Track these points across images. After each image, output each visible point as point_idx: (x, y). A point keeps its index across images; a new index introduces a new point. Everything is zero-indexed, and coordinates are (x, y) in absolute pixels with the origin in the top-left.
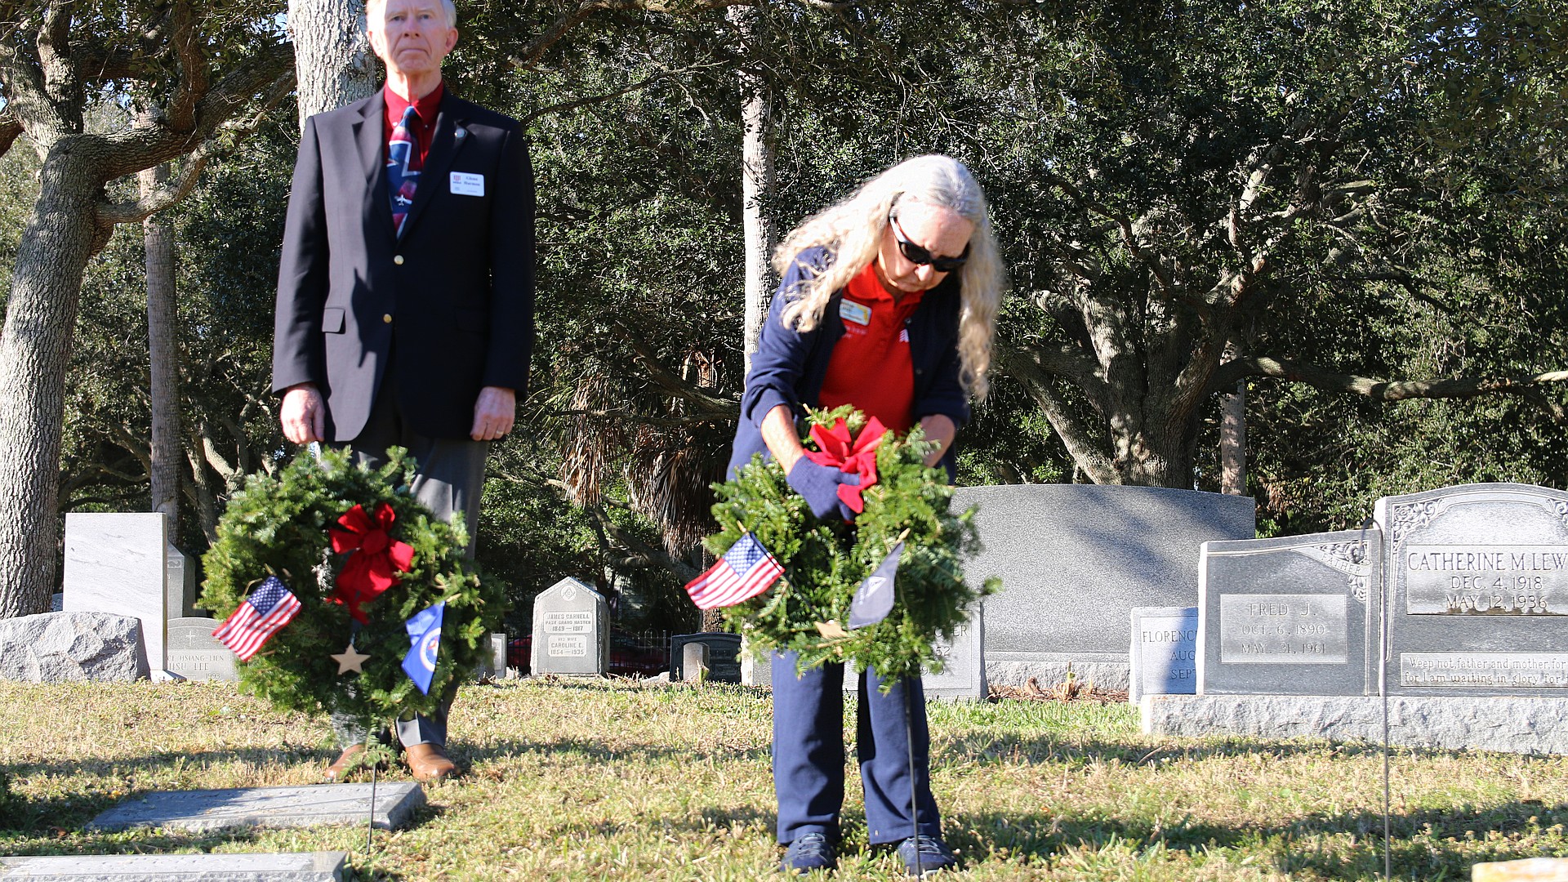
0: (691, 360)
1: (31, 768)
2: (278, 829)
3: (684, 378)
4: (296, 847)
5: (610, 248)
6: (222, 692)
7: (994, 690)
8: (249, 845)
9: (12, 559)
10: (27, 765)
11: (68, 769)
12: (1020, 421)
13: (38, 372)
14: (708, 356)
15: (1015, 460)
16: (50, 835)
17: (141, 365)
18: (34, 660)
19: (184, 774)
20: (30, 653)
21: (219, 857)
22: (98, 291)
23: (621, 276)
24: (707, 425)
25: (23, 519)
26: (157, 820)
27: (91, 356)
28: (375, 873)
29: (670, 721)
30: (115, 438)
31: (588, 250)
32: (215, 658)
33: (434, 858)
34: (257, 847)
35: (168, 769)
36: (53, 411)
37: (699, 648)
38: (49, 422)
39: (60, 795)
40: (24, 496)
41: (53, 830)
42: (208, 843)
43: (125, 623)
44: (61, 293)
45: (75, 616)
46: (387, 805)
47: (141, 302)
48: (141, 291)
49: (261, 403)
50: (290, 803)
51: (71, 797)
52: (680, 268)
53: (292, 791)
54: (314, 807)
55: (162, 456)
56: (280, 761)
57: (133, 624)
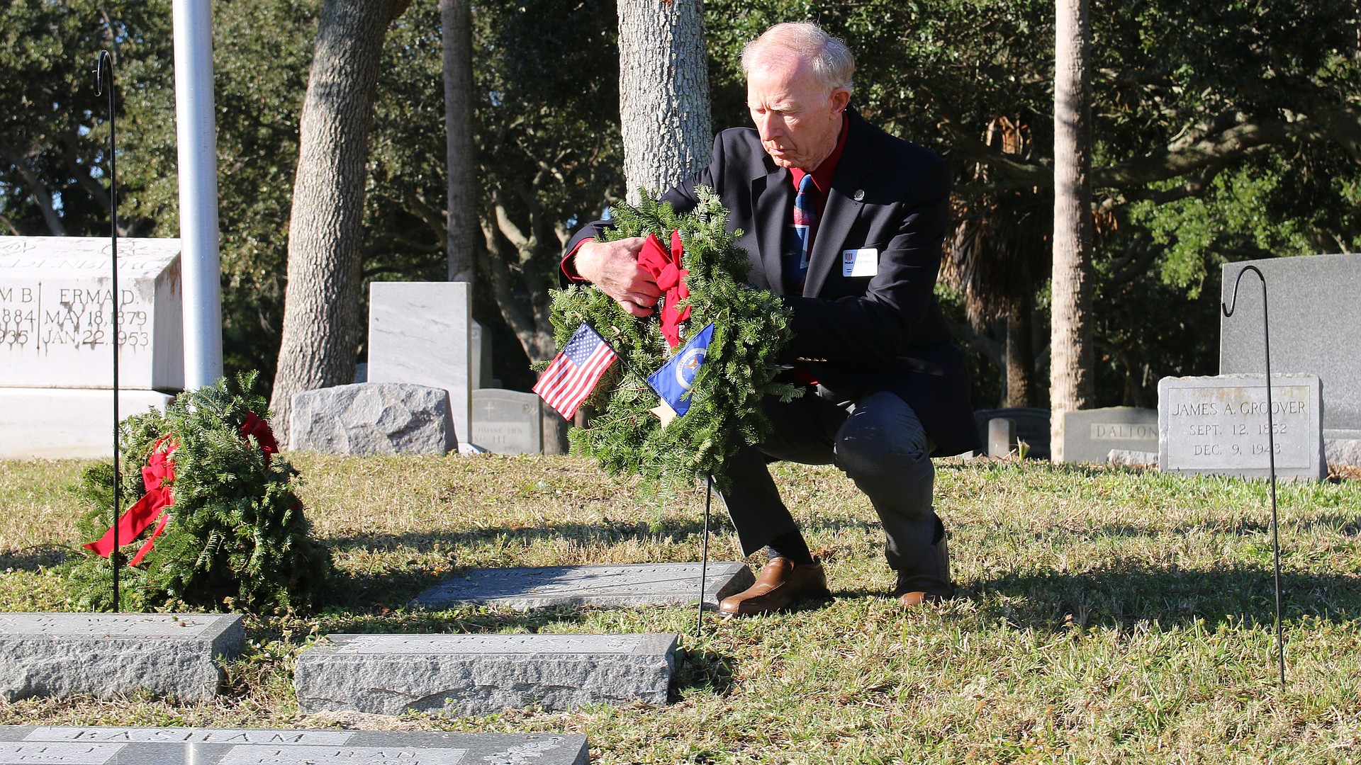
0: (995, 126)
1: (351, 543)
2: (604, 609)
3: (988, 143)
4: (624, 628)
5: (915, 8)
6: (534, 466)
7: (1333, 471)
8: (576, 626)
9: (316, 328)
10: (347, 539)
11: (389, 543)
12: (1342, 187)
13: (341, 138)
14: (1013, 121)
15: (1338, 230)
16: (376, 611)
17: (435, 133)
18: (343, 432)
19: (505, 551)
20: (339, 424)
21: (547, 637)
22: (391, 57)
23: (927, 39)
24: (1012, 192)
25: (327, 288)
26: (481, 598)
27: (386, 123)
28: (708, 656)
29: (998, 501)
30: (408, 207)
31: (892, 11)
32: (514, 431)
33: (767, 641)
34: (584, 628)
35: (489, 546)
36: (356, 179)
37: (1005, 424)
38: (351, 190)
39: (382, 570)
40: (327, 265)
41: (378, 607)
42: (535, 622)
43: (433, 395)
44: (363, 58)
45: (382, 387)
46: (716, 585)
47: (435, 68)
48: (434, 57)
49: (554, 170)
50: (616, 582)
51: (394, 573)
52: (986, 30)
53: (618, 570)
54: (641, 587)
55: (458, 224)
56: (602, 538)
57: (440, 396)
